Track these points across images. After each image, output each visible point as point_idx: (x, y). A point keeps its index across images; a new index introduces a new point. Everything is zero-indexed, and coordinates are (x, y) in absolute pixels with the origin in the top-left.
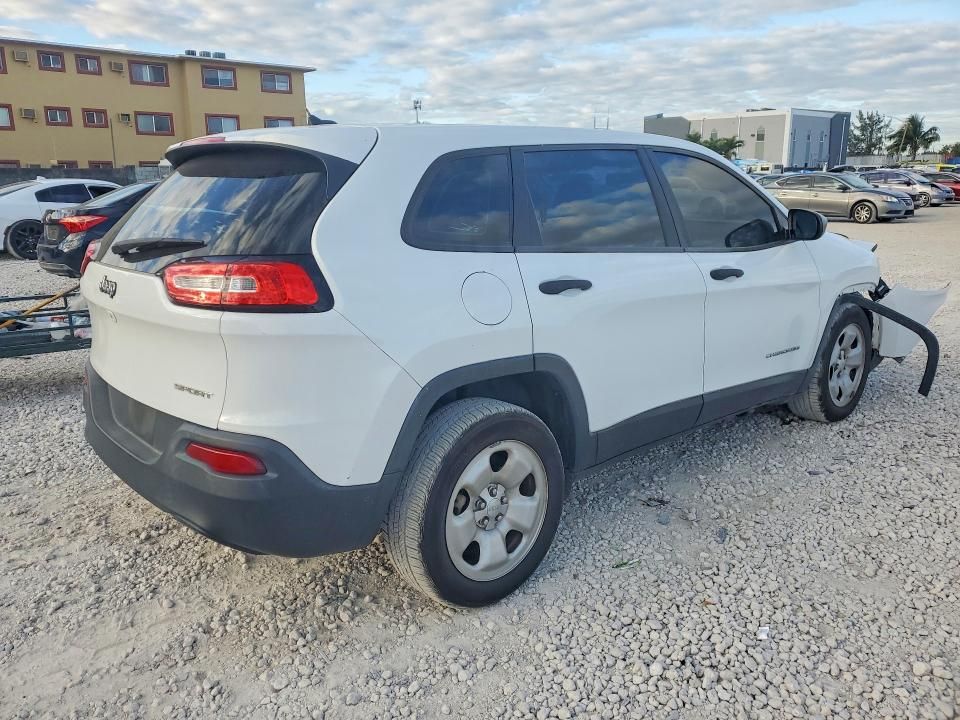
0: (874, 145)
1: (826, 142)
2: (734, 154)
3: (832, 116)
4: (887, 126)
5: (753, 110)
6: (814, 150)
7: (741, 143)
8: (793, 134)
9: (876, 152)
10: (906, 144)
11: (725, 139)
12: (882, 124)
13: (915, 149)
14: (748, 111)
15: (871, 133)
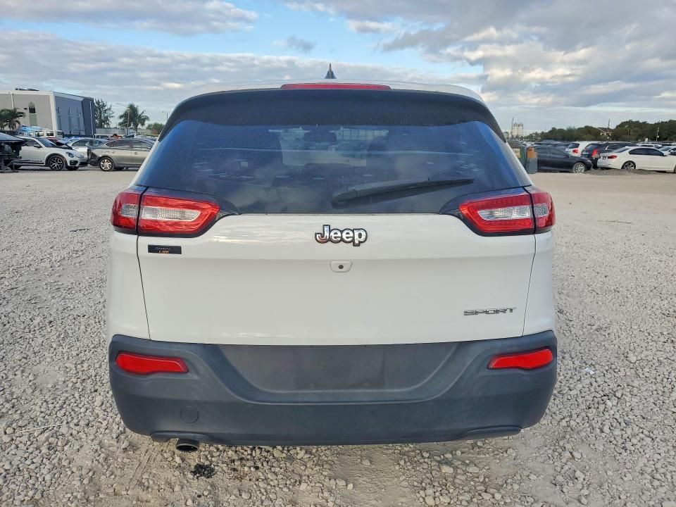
0: (104, 121)
1: (81, 117)
2: (18, 122)
3: (81, 99)
4: (110, 109)
5: (20, 89)
6: (74, 122)
7: (22, 114)
8: (58, 110)
9: (105, 126)
10: (130, 122)
11: (8, 110)
12: (106, 108)
13: (136, 125)
14: (17, 89)
15: (100, 113)
